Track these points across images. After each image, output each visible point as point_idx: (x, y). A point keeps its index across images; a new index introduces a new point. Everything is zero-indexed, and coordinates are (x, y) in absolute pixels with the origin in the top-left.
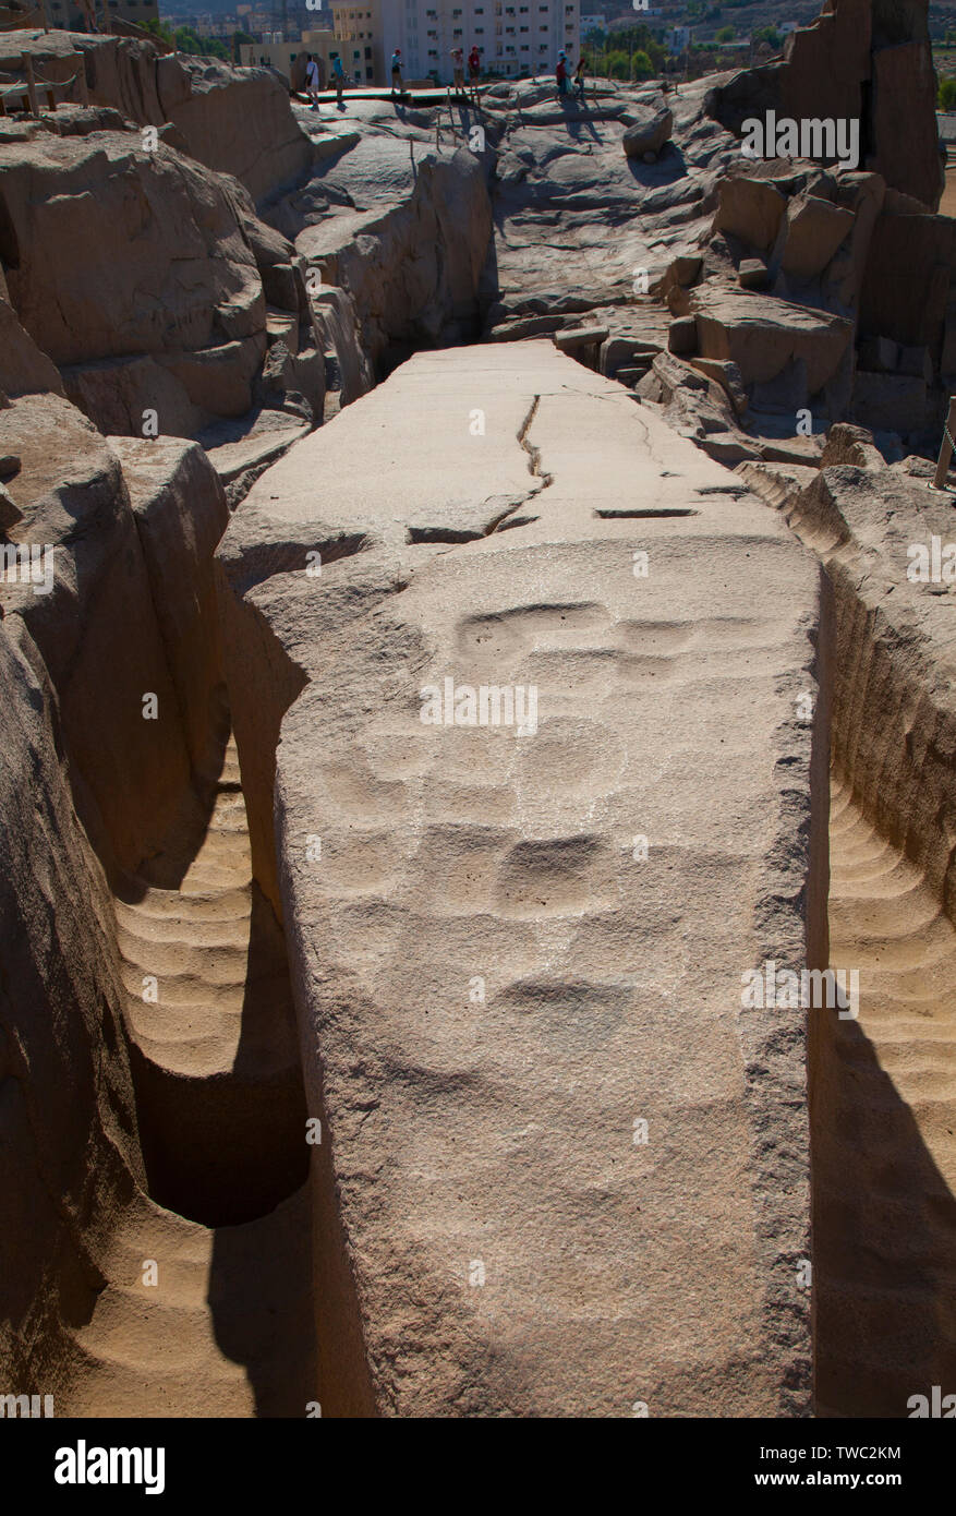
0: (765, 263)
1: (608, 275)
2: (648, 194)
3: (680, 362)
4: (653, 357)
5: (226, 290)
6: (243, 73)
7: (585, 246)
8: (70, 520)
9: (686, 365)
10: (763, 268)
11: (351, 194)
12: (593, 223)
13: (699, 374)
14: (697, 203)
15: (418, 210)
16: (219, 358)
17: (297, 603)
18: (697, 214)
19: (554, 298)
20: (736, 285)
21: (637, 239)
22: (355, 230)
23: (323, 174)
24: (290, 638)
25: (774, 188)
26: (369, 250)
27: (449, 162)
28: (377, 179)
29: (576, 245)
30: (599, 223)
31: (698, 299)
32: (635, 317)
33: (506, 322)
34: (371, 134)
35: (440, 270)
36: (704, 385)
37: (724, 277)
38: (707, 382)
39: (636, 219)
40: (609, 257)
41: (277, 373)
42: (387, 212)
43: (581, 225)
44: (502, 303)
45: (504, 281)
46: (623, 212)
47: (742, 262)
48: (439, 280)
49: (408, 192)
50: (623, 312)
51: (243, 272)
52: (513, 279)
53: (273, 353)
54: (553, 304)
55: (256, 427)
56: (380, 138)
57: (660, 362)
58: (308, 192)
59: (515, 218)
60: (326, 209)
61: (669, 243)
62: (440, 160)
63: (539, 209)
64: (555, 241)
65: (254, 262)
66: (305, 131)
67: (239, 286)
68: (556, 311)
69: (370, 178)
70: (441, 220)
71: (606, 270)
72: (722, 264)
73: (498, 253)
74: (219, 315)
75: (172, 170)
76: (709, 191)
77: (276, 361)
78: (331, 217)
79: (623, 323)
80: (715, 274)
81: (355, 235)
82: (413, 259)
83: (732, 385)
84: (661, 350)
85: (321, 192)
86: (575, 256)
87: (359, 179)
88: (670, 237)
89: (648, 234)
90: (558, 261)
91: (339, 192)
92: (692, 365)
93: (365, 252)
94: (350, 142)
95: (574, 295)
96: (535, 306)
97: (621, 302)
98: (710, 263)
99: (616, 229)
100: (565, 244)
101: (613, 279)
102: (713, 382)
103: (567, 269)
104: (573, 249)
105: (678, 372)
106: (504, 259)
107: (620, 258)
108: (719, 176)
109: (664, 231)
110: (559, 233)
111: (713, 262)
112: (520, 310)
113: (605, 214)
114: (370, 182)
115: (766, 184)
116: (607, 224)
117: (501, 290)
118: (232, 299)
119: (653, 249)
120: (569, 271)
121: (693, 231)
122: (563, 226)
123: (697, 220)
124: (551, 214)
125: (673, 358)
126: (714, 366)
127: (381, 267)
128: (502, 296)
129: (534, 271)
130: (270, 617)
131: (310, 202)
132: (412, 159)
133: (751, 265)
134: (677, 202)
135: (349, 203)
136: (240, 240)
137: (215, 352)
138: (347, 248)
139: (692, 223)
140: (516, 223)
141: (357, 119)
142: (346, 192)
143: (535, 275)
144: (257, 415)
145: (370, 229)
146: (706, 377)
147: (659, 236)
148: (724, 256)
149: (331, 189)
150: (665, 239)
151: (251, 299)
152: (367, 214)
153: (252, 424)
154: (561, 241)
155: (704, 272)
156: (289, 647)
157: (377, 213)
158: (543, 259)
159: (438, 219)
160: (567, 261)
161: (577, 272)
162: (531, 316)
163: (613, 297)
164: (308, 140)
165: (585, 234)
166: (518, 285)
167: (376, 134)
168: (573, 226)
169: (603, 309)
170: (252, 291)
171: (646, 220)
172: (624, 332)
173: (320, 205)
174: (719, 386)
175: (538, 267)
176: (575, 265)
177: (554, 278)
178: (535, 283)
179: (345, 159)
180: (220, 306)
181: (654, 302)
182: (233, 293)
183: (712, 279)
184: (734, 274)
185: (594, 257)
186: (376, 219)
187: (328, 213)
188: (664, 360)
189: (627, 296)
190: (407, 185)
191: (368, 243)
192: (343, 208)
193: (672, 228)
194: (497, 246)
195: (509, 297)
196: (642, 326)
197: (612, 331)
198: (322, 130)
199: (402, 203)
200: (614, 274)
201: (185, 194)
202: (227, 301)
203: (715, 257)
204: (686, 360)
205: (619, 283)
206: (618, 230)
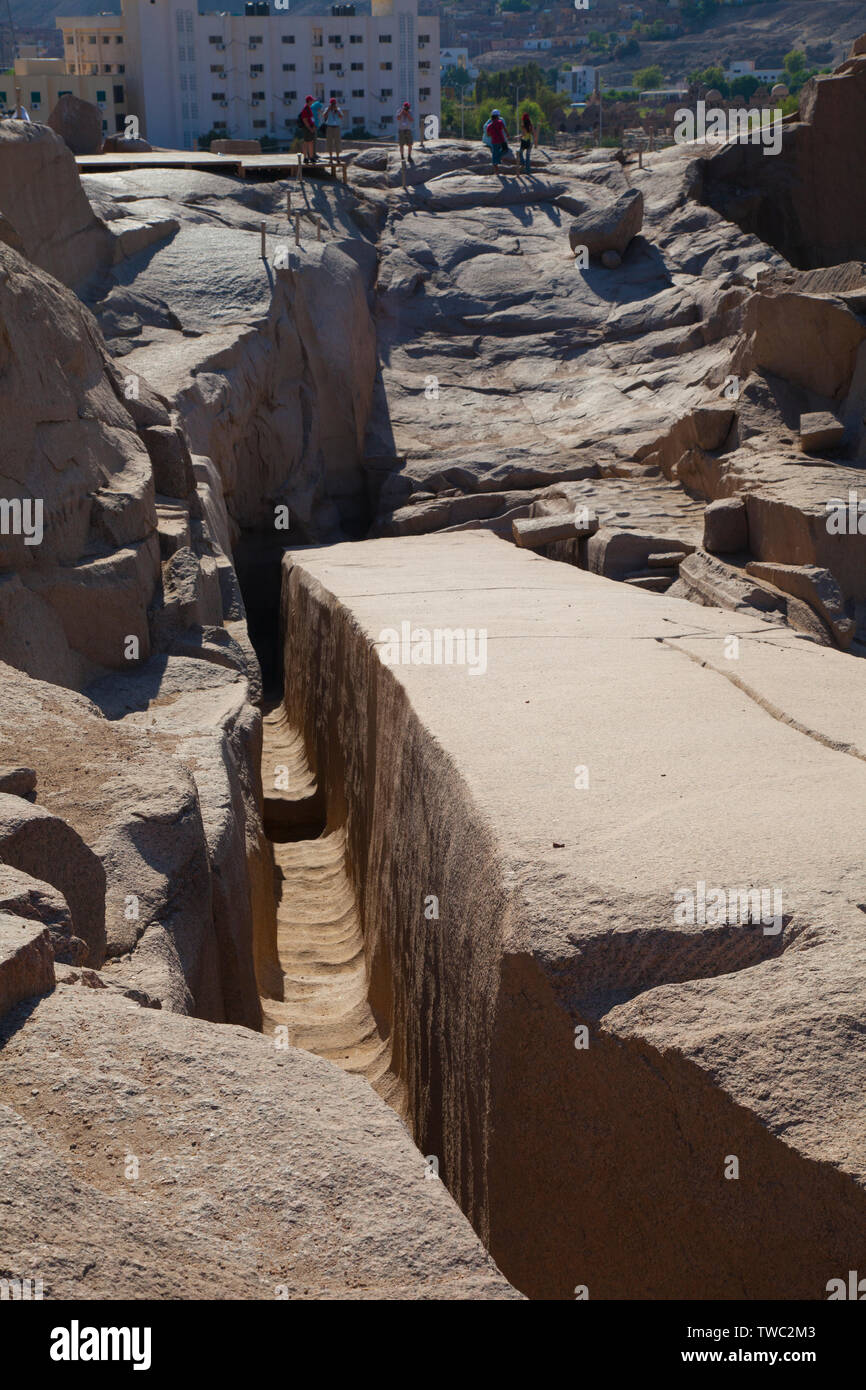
0: (838, 415)
1: (567, 433)
2: (616, 313)
3: (730, 569)
4: (680, 559)
5: (104, 469)
6: (13, 129)
7: (521, 389)
8: (159, 880)
9: (741, 572)
10: (836, 425)
11: (174, 310)
12: (532, 354)
13: (768, 587)
14: (696, 326)
15: (277, 335)
16: (110, 577)
17: (757, 1046)
18: (698, 342)
19: (486, 467)
20: (796, 449)
21: (603, 379)
22: (193, 364)
23: (129, 280)
24: (774, 1112)
25: (845, 307)
26: (215, 396)
27: (318, 264)
28: (212, 289)
29: (508, 387)
30: (542, 354)
31: (740, 471)
32: (630, 497)
33: (412, 502)
34: (192, 220)
35: (307, 425)
36: (779, 604)
37: (772, 439)
38: (783, 601)
39: (598, 350)
40: (563, 404)
41: (188, 598)
42: (234, 338)
43: (513, 357)
44: (403, 473)
45: (403, 441)
46: (577, 339)
47: (804, 417)
48: (305, 439)
49: (262, 307)
50: (606, 489)
51: (123, 441)
52: (416, 437)
53: (177, 566)
54: (485, 476)
55: (166, 685)
56: (205, 225)
57: (694, 567)
58: (108, 306)
59: (411, 347)
60: (138, 332)
61: (657, 385)
62: (305, 261)
63: (446, 332)
64: (476, 380)
65: (131, 424)
66: (98, 215)
67: (120, 464)
68: (491, 486)
69: (200, 287)
70: (307, 348)
71: (559, 424)
72: (766, 418)
73: (389, 399)
74: (99, 507)
75: (31, 287)
76: (711, 310)
77: (183, 578)
78: (146, 344)
79: (614, 506)
80: (758, 433)
81: (194, 373)
82: (271, 408)
83: (828, 604)
84: (692, 550)
85: (127, 307)
86: (508, 403)
87: (184, 287)
88: (656, 375)
89: (620, 371)
90: (483, 411)
91: (157, 307)
92: (749, 573)
93: (210, 398)
94: (164, 233)
95: (517, 463)
96: (456, 479)
97: (595, 473)
98: (748, 417)
99: (568, 363)
100: (491, 386)
101: (575, 439)
102: (793, 600)
103: (498, 422)
104: (504, 393)
105: (732, 583)
106: (398, 408)
107: (580, 408)
108: (725, 286)
109: (646, 367)
110: (479, 368)
111: (751, 415)
112: (436, 484)
113: (551, 342)
114: (201, 293)
115: (831, 302)
116: (554, 356)
117: (400, 455)
118: (112, 481)
119: (632, 393)
120: (502, 426)
121: (693, 367)
122: (485, 359)
123: (696, 352)
124: (467, 341)
125: (717, 562)
126: (791, 574)
127: (232, 421)
128: (402, 463)
129: (448, 426)
130: (714, 1072)
131: (112, 321)
132: (264, 259)
133: (816, 422)
134: (661, 325)
135: (173, 323)
136: (110, 390)
137: (103, 567)
138: (185, 392)
139: (690, 356)
140: (416, 354)
141: (166, 197)
142: (166, 306)
143: (451, 432)
144: (163, 665)
145: (214, 364)
146: (780, 593)
147: (637, 374)
148: (767, 406)
149: (143, 301)
150: (650, 378)
151: (141, 483)
152: (202, 340)
153: (159, 682)
154: (484, 381)
155: (741, 431)
156: (781, 1128)
157: (218, 340)
158: (459, 407)
159: (303, 349)
160: (498, 411)
161: (515, 428)
162: (452, 495)
163: (579, 465)
164: (105, 228)
165: (521, 371)
166: (425, 447)
167: (198, 221)
168: (501, 359)
169: (573, 484)
170: (139, 469)
171: (615, 350)
172: (620, 521)
173: (129, 326)
174: (803, 605)
175: (454, 419)
176: (509, 417)
177: (480, 436)
178: (450, 443)
179: (161, 258)
180: (99, 493)
181: (648, 474)
182: (112, 473)
183: (754, 440)
184: (790, 435)
185: (539, 406)
186: (221, 349)
187: (140, 338)
188: (700, 565)
189: (603, 464)
190: (258, 299)
191: (213, 384)
192: (163, 330)
193: (657, 362)
194: (387, 388)
195: (412, 465)
196: (646, 511)
197: (602, 518)
198: (122, 214)
199: (253, 324)
200: (574, 431)
201: (48, 322)
202: (106, 485)
203: (754, 408)
204: (739, 567)
205: (586, 444)
206: (572, 364)
